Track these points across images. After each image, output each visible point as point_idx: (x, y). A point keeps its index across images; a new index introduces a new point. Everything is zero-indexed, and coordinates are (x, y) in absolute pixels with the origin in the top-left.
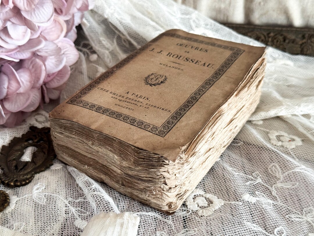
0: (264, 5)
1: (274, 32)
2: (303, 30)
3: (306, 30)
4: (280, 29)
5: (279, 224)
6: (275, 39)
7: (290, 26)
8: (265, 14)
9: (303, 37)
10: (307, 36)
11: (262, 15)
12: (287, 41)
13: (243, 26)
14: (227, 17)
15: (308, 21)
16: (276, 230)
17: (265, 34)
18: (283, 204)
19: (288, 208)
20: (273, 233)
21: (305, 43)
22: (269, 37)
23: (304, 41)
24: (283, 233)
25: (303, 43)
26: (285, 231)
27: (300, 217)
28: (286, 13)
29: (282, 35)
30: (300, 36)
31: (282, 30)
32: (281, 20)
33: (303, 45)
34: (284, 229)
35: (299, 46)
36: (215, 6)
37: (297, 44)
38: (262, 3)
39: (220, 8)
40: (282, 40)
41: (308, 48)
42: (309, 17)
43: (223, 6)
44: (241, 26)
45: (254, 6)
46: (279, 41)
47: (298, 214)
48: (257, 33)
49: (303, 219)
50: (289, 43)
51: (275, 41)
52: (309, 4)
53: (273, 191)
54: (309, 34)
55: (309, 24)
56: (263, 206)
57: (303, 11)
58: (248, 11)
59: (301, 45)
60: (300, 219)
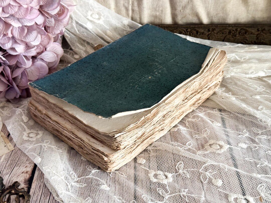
0: (183, 11)
1: (190, 29)
2: (208, 26)
3: (210, 26)
4: (194, 26)
5: (189, 140)
6: (191, 32)
7: (201, 24)
8: (184, 17)
9: (209, 30)
10: (211, 29)
11: (183, 18)
12: (199, 34)
13: (171, 26)
14: (161, 20)
15: (212, 19)
16: (187, 143)
17: (185, 30)
18: (192, 130)
19: (195, 132)
20: (186, 145)
21: (210, 34)
22: (187, 32)
23: (209, 33)
24: (191, 145)
25: (209, 34)
26: (192, 144)
27: (200, 135)
28: (197, 15)
29: (195, 30)
30: (207, 30)
31: (195, 27)
32: (194, 20)
33: (209, 35)
34: (191, 143)
35: (207, 36)
36: (153, 14)
37: (205, 35)
38: (182, 11)
39: (156, 15)
40: (196, 33)
41: (213, 37)
42: (212, 17)
43: (158, 14)
44: (169, 26)
45: (177, 13)
46: (194, 33)
47: (200, 134)
48: (180, 29)
49: (202, 136)
50: (200, 34)
51: (191, 34)
52: (212, 9)
53: (186, 123)
54: (212, 29)
55: (213, 21)
56: (181, 131)
57: (208, 14)
58: (174, 16)
59: (208, 35)
60: (201, 137)
